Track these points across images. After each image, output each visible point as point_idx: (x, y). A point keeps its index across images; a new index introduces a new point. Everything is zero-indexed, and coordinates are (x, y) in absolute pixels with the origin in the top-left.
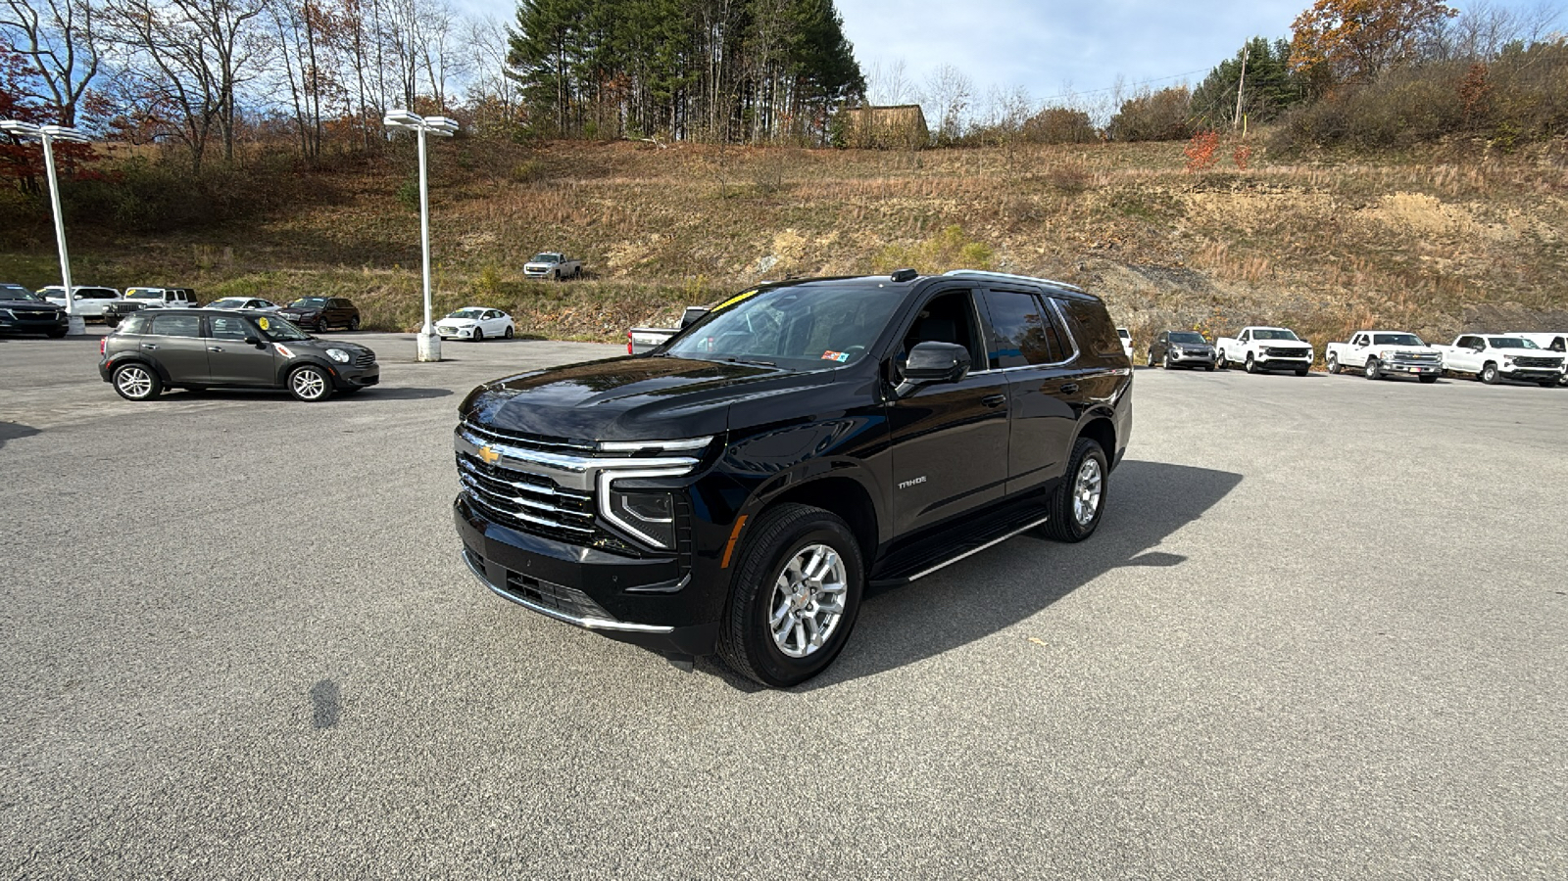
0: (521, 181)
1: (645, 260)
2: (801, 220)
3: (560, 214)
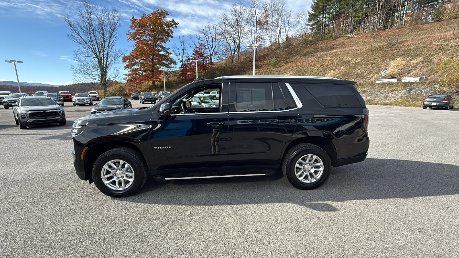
0: (304, 56)
1: (337, 76)
2: (405, 55)
3: (312, 64)
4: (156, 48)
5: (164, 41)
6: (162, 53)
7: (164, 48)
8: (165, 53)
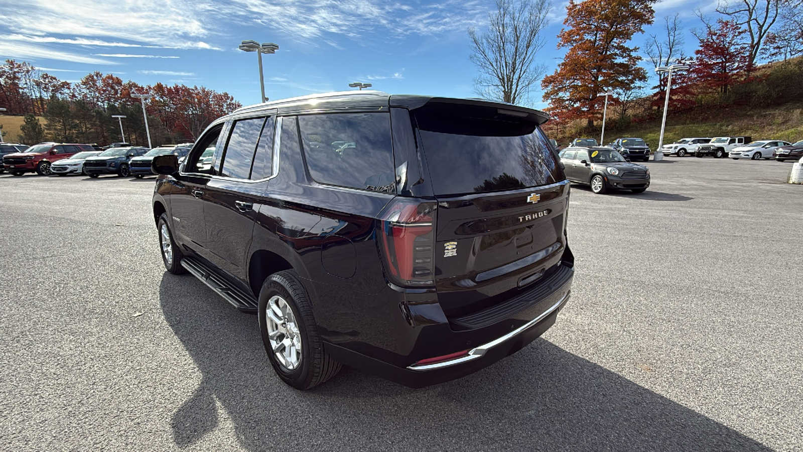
4: (608, 53)
5: (627, 35)
6: (619, 60)
7: (624, 50)
8: (626, 59)
